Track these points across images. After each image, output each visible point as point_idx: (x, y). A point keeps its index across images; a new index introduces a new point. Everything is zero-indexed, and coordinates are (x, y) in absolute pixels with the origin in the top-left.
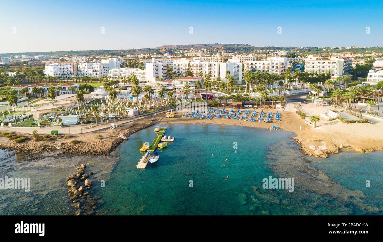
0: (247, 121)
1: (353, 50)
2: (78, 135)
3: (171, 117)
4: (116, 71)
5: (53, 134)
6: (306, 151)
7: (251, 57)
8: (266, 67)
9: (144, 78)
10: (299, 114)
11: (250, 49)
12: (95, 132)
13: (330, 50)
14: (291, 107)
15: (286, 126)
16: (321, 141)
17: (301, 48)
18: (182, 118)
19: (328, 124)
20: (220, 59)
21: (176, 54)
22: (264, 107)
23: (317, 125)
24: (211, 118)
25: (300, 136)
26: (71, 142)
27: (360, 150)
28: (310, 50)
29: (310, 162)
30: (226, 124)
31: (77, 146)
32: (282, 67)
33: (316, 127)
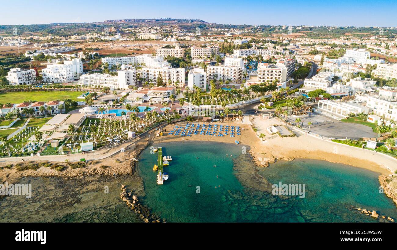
0: (217, 136)
1: (302, 30)
2: (101, 161)
3: (161, 136)
4: (86, 78)
5: (82, 162)
6: (256, 162)
7: (209, 49)
8: (226, 72)
9: (116, 85)
10: (253, 128)
11: (205, 27)
12: (112, 156)
13: (282, 30)
14: (247, 120)
15: (244, 140)
16: (265, 153)
17: (256, 27)
18: (169, 136)
19: (270, 138)
20: (180, 51)
21: (126, 33)
22: (227, 119)
23: (264, 139)
24: (190, 134)
25: (253, 150)
26: (101, 167)
27: (287, 160)
28: (263, 29)
29: (258, 170)
30: (203, 140)
31: (106, 171)
32: (239, 72)
33: (263, 140)
